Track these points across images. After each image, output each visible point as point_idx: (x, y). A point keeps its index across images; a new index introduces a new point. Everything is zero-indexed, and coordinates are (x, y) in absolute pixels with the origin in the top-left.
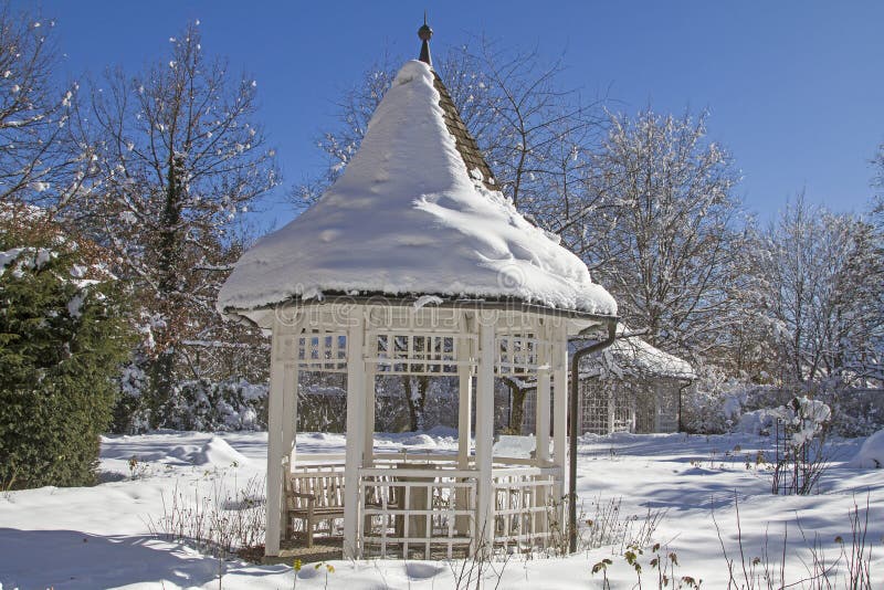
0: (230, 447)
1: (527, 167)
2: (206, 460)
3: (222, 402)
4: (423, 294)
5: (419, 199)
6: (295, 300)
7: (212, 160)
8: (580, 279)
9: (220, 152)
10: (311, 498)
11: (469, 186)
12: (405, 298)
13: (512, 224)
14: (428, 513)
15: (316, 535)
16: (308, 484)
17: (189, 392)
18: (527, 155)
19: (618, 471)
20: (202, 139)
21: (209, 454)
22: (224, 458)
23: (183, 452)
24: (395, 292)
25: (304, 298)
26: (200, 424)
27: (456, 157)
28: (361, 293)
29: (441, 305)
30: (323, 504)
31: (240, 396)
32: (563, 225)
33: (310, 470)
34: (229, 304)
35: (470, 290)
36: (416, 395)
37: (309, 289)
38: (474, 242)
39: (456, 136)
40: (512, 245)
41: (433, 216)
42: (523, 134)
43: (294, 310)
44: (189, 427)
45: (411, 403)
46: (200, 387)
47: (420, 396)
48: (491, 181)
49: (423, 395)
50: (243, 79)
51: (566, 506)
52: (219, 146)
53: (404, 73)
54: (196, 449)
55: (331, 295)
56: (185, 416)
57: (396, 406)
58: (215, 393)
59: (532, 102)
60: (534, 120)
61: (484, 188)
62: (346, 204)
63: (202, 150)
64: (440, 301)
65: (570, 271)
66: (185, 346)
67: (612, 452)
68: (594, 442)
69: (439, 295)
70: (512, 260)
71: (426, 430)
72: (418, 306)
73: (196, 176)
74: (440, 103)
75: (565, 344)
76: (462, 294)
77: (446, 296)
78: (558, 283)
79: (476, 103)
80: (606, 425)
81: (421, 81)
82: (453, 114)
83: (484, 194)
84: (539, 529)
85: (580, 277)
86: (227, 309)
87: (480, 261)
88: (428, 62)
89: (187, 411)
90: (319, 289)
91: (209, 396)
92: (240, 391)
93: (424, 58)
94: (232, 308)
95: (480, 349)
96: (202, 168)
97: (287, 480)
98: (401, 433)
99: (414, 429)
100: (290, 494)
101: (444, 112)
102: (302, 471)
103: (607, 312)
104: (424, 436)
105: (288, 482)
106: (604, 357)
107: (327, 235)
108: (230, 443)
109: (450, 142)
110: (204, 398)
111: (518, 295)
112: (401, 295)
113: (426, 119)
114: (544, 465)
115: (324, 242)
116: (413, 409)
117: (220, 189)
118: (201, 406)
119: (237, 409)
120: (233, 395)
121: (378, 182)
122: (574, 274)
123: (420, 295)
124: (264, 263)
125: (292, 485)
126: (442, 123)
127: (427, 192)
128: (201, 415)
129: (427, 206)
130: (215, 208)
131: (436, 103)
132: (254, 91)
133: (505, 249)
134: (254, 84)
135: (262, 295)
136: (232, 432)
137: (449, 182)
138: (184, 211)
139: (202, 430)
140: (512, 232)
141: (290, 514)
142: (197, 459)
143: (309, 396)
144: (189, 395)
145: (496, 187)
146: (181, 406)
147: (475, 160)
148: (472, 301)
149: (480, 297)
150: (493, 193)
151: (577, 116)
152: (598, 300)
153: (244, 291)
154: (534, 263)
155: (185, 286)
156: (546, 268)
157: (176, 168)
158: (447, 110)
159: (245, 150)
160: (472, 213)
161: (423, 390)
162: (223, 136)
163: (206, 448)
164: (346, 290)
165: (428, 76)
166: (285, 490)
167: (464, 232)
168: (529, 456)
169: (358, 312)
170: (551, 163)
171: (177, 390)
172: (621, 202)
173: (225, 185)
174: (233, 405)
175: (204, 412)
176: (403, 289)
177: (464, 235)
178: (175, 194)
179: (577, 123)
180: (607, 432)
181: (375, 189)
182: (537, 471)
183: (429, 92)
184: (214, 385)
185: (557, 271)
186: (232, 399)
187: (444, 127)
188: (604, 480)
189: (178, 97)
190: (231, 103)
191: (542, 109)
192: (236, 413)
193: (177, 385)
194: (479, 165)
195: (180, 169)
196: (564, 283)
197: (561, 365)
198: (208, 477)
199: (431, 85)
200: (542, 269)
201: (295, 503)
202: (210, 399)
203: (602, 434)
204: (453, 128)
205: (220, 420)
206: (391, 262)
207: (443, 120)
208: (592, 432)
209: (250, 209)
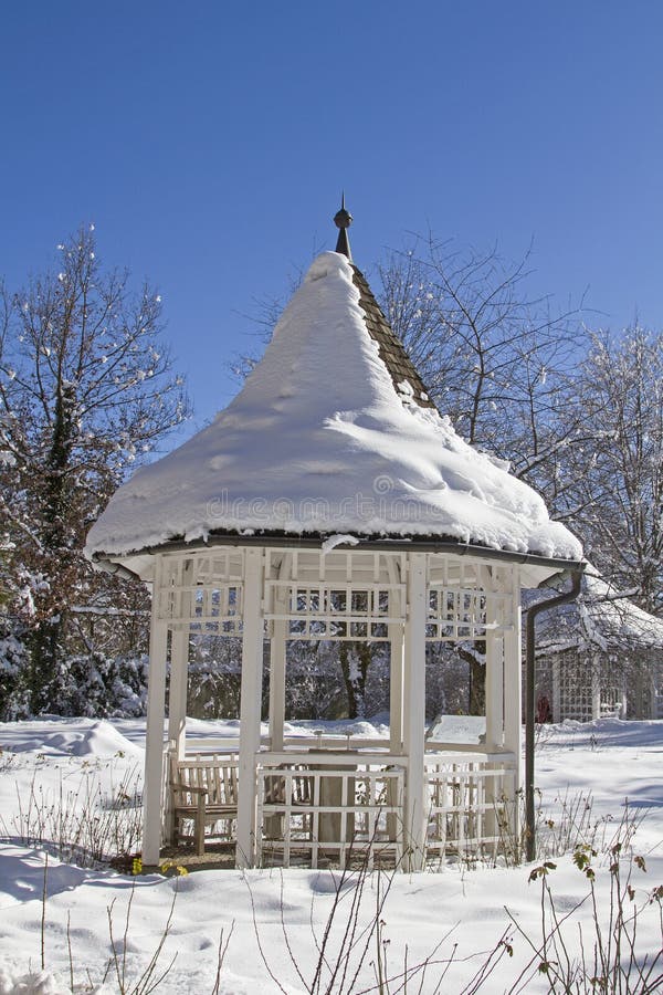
0: (121, 735)
1: (488, 394)
2: (88, 750)
3: (120, 682)
4: (334, 533)
5: (332, 417)
6: (177, 542)
7: (107, 390)
8: (533, 515)
9: (117, 381)
10: (202, 793)
11: (394, 402)
12: (313, 539)
13: (448, 447)
14: (344, 811)
15: (207, 841)
16: (199, 775)
17: (78, 670)
18: (485, 380)
19: (598, 763)
20: (95, 365)
21: (93, 742)
22: (109, 747)
23: (64, 741)
24: (299, 530)
25: (188, 539)
26: (92, 710)
27: (379, 367)
28: (257, 532)
29: (357, 547)
30: (220, 801)
31: (140, 674)
32: (531, 463)
33: (203, 759)
34: (99, 549)
35: (393, 528)
36: (355, 674)
37: (193, 528)
38: (398, 469)
39: (380, 342)
40: (447, 473)
41: (348, 438)
42: (481, 354)
43: (179, 556)
44: (78, 712)
45: (349, 683)
46: (92, 664)
47: (360, 674)
48: (424, 396)
49: (364, 673)
50: (146, 293)
51: (522, 803)
52: (118, 373)
53: (317, 267)
54: (78, 737)
55: (221, 536)
56: (74, 700)
57: (332, 687)
58: (110, 672)
59: (490, 314)
60: (494, 335)
61: (414, 405)
62: (242, 426)
63: (95, 378)
64: (355, 541)
65: (520, 504)
66: (74, 614)
67: (593, 742)
68: (574, 731)
69: (353, 534)
70: (446, 491)
71: (368, 717)
72: (328, 548)
73: (89, 408)
74: (361, 303)
75: (517, 597)
76: (383, 533)
77: (363, 535)
78: (506, 519)
79: (425, 320)
80: (590, 710)
81: (338, 276)
82: (377, 316)
83: (414, 411)
84: (487, 833)
85: (533, 512)
86: (97, 555)
87: (406, 492)
88: (347, 255)
89: (75, 693)
90: (204, 527)
91: (103, 675)
92: (141, 669)
93: (342, 248)
94: (103, 554)
95: (408, 603)
96: (95, 399)
97: (175, 769)
98: (338, 720)
99: (353, 715)
100: (177, 788)
101: (364, 313)
102: (194, 759)
103: (568, 556)
104: (364, 724)
105: (175, 772)
106: (583, 625)
107: (217, 462)
108: (123, 731)
109: (372, 348)
110: (97, 678)
111: (453, 533)
112: (305, 534)
113: (341, 321)
114: (495, 751)
115: (213, 470)
116: (352, 691)
117: (118, 424)
118: (93, 687)
119: (136, 690)
120: (133, 673)
121: (282, 398)
122: (526, 508)
123: (329, 534)
124: (143, 498)
125: (180, 777)
126: (362, 326)
127: (343, 409)
128: (92, 698)
129: (341, 425)
130: (110, 447)
131: (355, 302)
132: (158, 308)
133: (437, 477)
134: (159, 299)
135: (137, 537)
136: (129, 718)
137: (370, 397)
138: (75, 451)
139: (94, 716)
140: (447, 457)
141: (176, 814)
142: (79, 749)
143: (226, 676)
144: (79, 673)
145: (429, 404)
146: (69, 687)
147: (403, 370)
148: (394, 542)
149: (406, 536)
150: (426, 411)
151: (545, 330)
152: (556, 540)
153: (117, 533)
154: (474, 494)
155: (75, 541)
156: (489, 502)
157: (65, 399)
158: (367, 310)
159: (147, 378)
160: (395, 434)
161: (363, 668)
162: (121, 362)
163: (90, 735)
164: (238, 530)
165: (345, 270)
166: (171, 783)
167: (386, 456)
168: (477, 741)
169: (257, 558)
170: (516, 388)
171: (63, 667)
172: (601, 434)
173: (123, 420)
174: (132, 685)
175: (97, 694)
176: (310, 527)
177: (388, 460)
178: (63, 432)
179: (546, 339)
180: (590, 719)
181: (279, 407)
182: (483, 757)
183: (346, 289)
184: (108, 662)
185: (504, 504)
186: (131, 679)
187: (366, 331)
188: (580, 774)
189: (68, 316)
190: (131, 322)
191: (503, 323)
192: (135, 696)
193: (64, 662)
194: (409, 378)
195: (70, 401)
196: (514, 520)
197: (512, 624)
198: (88, 769)
199: (349, 281)
200: (485, 502)
201: (183, 799)
202: (104, 678)
203: (584, 721)
204: (376, 332)
205: (116, 705)
206: (296, 494)
207: (364, 323)
208: (572, 719)
209: (152, 449)
